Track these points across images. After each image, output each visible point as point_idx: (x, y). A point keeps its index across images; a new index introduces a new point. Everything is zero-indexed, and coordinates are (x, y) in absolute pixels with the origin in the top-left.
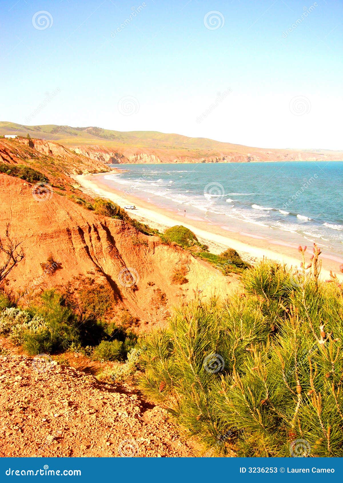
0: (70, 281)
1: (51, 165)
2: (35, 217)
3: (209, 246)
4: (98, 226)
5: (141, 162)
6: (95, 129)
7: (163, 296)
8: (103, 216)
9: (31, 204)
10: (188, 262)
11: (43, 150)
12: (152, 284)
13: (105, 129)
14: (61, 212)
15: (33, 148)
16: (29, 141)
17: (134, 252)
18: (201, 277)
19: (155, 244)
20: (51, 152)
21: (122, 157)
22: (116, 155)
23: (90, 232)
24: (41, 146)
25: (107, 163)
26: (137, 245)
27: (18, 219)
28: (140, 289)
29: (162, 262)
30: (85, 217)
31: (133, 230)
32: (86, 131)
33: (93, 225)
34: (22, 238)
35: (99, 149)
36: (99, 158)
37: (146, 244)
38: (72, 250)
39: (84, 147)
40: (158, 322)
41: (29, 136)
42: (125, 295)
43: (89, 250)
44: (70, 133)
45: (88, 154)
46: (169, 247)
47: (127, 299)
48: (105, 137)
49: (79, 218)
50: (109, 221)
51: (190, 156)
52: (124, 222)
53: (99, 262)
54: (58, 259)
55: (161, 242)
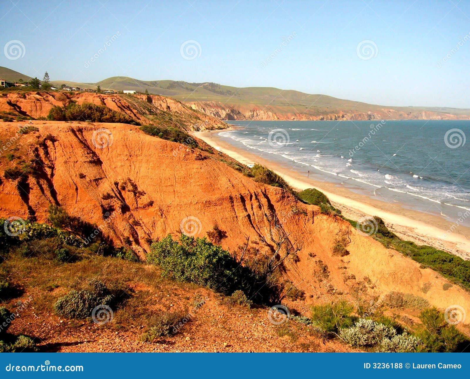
0: (236, 250)
1: (169, 121)
2: (198, 184)
3: (342, 211)
4: (259, 194)
5: (258, 119)
6: (212, 84)
7: (325, 269)
8: (262, 183)
9: (195, 170)
10: (348, 233)
11: (161, 105)
12: (313, 255)
13: (221, 84)
14: (223, 179)
15: (151, 104)
16: (148, 97)
17: (294, 222)
18: (362, 249)
19: (314, 214)
20: (169, 107)
21: (238, 114)
22: (233, 111)
23: (251, 200)
24: (159, 102)
25: (223, 119)
26: (298, 213)
27: (182, 185)
28: (302, 260)
29: (322, 232)
30: (245, 184)
31: (292, 198)
32: (202, 87)
33: (254, 192)
34: (187, 205)
35: (215, 105)
36: (215, 114)
37: (305, 213)
38: (235, 218)
39: (200, 103)
40: (323, 296)
41: (147, 92)
42: (287, 266)
43: (251, 219)
44: (187, 89)
45: (204, 109)
46: (328, 216)
47: (290, 270)
48: (221, 93)
49: (240, 185)
50: (269, 189)
51: (308, 113)
52: (284, 190)
53: (261, 231)
54: (223, 227)
55: (320, 211)
